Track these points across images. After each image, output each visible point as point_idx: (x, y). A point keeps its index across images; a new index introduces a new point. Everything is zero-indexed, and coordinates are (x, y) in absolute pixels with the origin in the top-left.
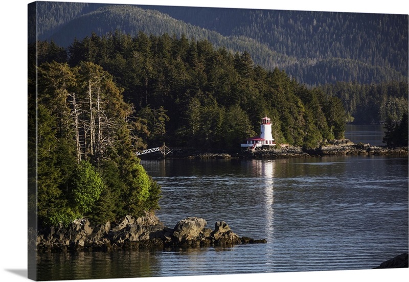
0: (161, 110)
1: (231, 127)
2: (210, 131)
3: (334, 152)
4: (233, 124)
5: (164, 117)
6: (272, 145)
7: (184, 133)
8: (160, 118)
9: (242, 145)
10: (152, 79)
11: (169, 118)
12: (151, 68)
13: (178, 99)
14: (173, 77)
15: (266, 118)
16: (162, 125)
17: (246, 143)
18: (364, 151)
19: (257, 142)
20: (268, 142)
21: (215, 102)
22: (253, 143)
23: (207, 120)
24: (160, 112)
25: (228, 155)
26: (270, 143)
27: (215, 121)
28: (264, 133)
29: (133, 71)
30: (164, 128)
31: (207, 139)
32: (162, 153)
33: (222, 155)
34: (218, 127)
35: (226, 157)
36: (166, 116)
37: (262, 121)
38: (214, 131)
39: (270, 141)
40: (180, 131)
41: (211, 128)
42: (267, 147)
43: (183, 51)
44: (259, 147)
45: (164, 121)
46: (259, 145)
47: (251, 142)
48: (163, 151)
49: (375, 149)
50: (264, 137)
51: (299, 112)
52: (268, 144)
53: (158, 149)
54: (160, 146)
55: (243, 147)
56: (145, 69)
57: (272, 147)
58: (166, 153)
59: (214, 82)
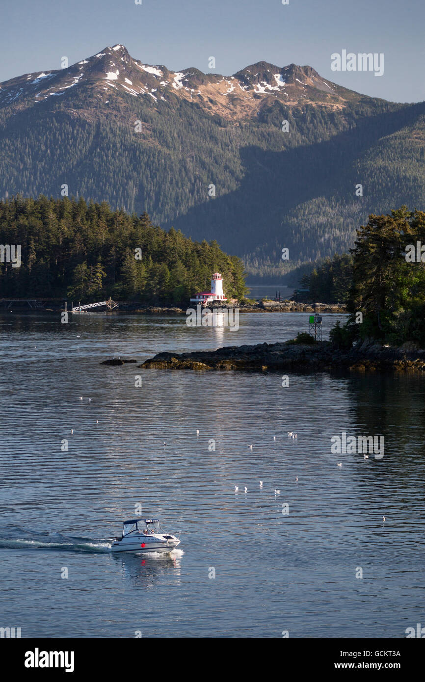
0: (99, 266)
1: (179, 282)
2: (158, 287)
3: (277, 308)
4: (181, 279)
5: (101, 273)
6: (223, 300)
7: (121, 288)
8: (98, 274)
9: (192, 300)
10: (67, 238)
11: (106, 275)
12: (66, 229)
13: (100, 257)
14: (89, 236)
15: (217, 274)
16: (99, 281)
17: (196, 298)
18: (310, 307)
19: (207, 297)
20: (220, 297)
21: (151, 259)
22: (203, 298)
23: (155, 275)
24: (97, 268)
25: (179, 309)
26: (221, 298)
27: (162, 276)
28: (215, 288)
29: (49, 231)
30: (101, 283)
31: (155, 293)
32: (109, 306)
33: (173, 309)
34: (166, 283)
35: (178, 311)
36: (103, 273)
37: (213, 276)
38: (161, 286)
39: (221, 296)
40: (117, 286)
41: (158, 284)
42: (219, 302)
43: (82, 213)
44: (211, 302)
45: (102, 277)
46: (211, 299)
47: (202, 297)
48: (110, 305)
49: (321, 305)
50: (214, 291)
51: (229, 269)
52: (220, 299)
53: (105, 303)
54: (107, 300)
55: (192, 302)
56: (61, 229)
57: (223, 302)
58: (112, 307)
59: (139, 240)
